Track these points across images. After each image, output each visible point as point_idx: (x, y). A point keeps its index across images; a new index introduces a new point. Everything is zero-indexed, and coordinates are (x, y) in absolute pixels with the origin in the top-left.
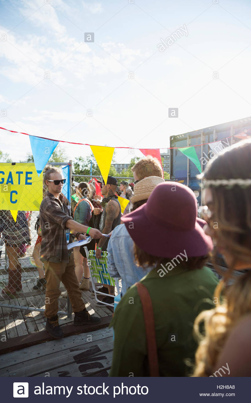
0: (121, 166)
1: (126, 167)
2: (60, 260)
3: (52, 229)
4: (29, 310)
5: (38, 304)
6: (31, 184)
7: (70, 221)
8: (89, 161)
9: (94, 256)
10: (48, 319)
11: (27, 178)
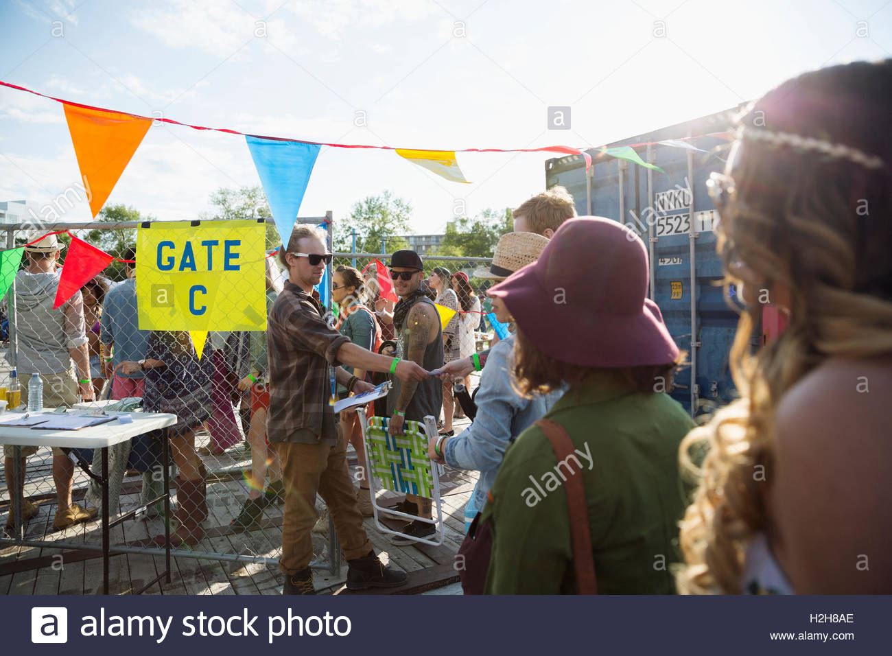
0: (424, 239)
1: (435, 243)
2: (317, 437)
3: (298, 367)
4: (239, 562)
5: (259, 548)
6: (237, 268)
7: (345, 346)
8: (348, 230)
9: (383, 430)
10: (288, 577)
11: (228, 256)
